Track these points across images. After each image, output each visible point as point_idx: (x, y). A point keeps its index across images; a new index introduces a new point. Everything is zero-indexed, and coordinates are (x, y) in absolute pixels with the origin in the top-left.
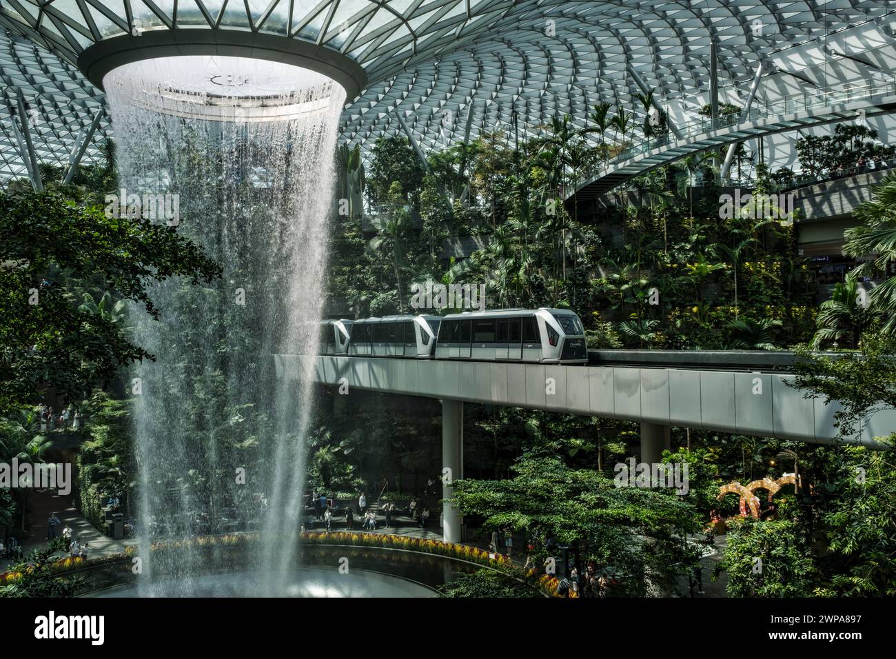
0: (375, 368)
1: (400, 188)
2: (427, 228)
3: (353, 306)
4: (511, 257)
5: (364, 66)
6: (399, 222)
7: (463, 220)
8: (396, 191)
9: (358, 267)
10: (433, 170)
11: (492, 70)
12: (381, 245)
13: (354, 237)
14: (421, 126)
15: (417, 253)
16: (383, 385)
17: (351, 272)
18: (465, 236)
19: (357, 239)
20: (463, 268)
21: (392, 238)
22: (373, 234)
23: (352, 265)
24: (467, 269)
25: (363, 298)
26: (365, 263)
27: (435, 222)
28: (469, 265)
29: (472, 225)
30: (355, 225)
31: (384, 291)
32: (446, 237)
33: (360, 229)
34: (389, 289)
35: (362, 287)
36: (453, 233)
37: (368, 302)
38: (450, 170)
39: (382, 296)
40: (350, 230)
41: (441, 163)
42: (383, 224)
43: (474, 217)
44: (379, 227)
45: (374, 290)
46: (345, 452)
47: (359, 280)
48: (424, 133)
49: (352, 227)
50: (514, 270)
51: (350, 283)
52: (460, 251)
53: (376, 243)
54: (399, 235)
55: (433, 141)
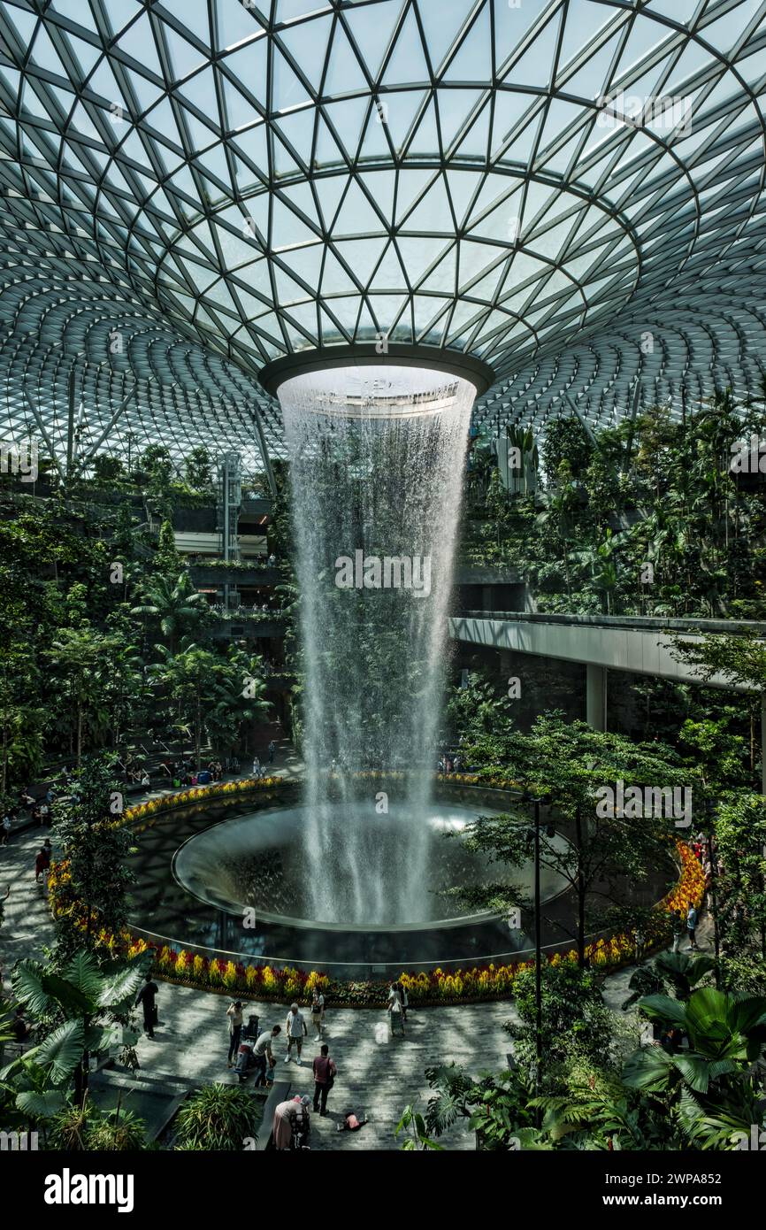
0: (522, 634)
1: (568, 465)
2: (592, 502)
3: (523, 575)
4: (665, 529)
5: (490, 361)
6: (565, 498)
7: (630, 493)
8: (565, 468)
9: (530, 539)
10: (602, 448)
11: (609, 360)
12: (549, 518)
13: (527, 512)
14: (595, 406)
15: (583, 526)
16: (528, 648)
17: (524, 544)
18: (630, 509)
19: (530, 514)
20: (620, 540)
21: (559, 512)
22: (541, 509)
23: (525, 538)
24: (624, 541)
25: (532, 567)
26: (536, 535)
27: (601, 497)
28: (626, 536)
29: (637, 498)
30: (529, 501)
31: (551, 560)
32: (612, 510)
33: (533, 504)
34: (556, 560)
35: (533, 557)
36: (619, 505)
37: (536, 571)
38: (620, 447)
39: (548, 565)
40: (524, 505)
41: (611, 440)
42: (550, 500)
43: (640, 490)
44: (546, 502)
45: (543, 560)
46: (505, 707)
47: (529, 551)
48: (599, 412)
49: (526, 503)
50: (671, 540)
51: (522, 554)
52: (625, 523)
53: (543, 518)
54: (566, 509)
55: (609, 419)
